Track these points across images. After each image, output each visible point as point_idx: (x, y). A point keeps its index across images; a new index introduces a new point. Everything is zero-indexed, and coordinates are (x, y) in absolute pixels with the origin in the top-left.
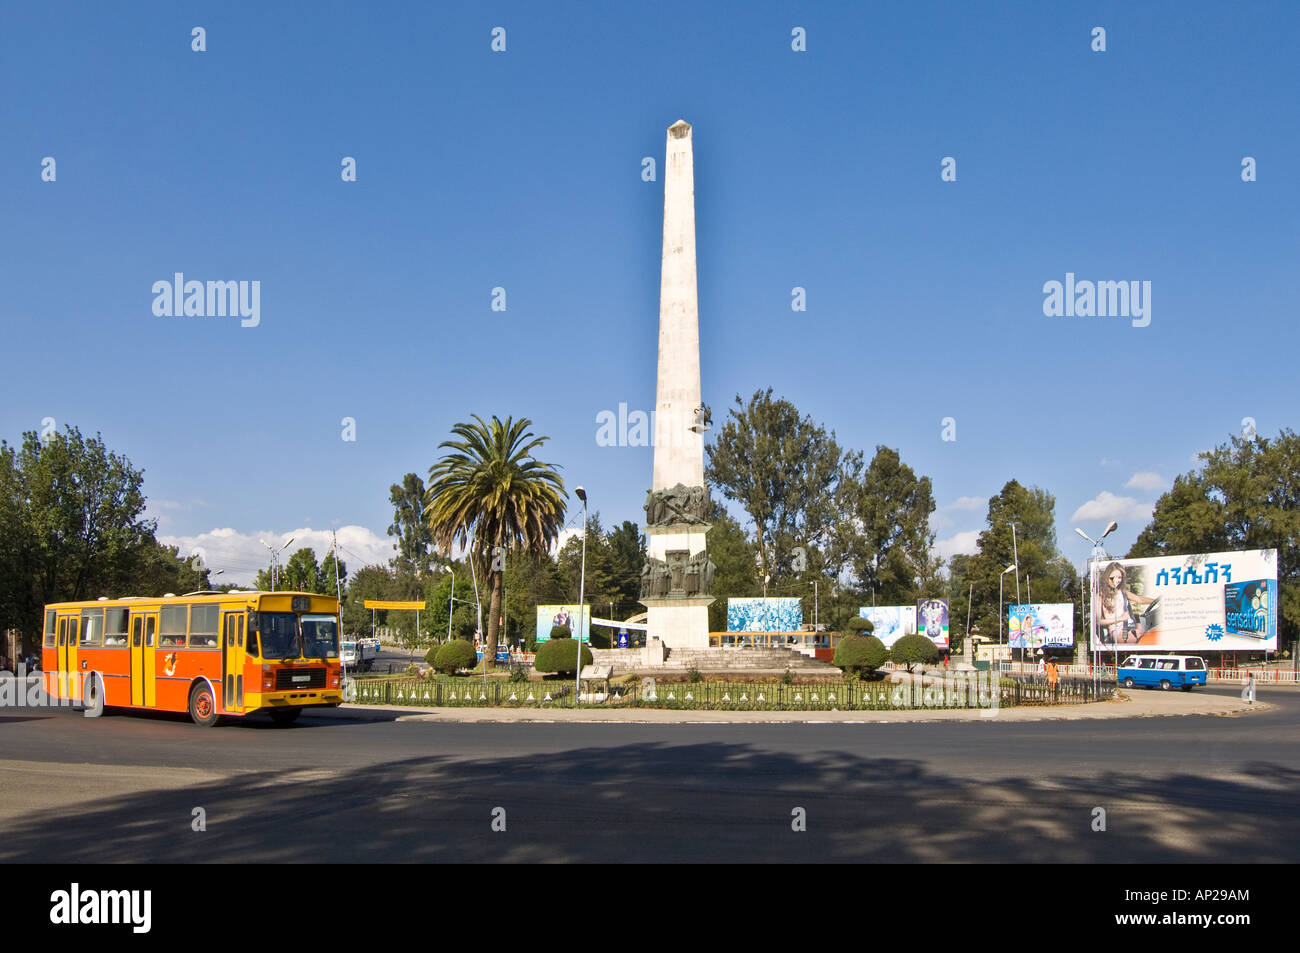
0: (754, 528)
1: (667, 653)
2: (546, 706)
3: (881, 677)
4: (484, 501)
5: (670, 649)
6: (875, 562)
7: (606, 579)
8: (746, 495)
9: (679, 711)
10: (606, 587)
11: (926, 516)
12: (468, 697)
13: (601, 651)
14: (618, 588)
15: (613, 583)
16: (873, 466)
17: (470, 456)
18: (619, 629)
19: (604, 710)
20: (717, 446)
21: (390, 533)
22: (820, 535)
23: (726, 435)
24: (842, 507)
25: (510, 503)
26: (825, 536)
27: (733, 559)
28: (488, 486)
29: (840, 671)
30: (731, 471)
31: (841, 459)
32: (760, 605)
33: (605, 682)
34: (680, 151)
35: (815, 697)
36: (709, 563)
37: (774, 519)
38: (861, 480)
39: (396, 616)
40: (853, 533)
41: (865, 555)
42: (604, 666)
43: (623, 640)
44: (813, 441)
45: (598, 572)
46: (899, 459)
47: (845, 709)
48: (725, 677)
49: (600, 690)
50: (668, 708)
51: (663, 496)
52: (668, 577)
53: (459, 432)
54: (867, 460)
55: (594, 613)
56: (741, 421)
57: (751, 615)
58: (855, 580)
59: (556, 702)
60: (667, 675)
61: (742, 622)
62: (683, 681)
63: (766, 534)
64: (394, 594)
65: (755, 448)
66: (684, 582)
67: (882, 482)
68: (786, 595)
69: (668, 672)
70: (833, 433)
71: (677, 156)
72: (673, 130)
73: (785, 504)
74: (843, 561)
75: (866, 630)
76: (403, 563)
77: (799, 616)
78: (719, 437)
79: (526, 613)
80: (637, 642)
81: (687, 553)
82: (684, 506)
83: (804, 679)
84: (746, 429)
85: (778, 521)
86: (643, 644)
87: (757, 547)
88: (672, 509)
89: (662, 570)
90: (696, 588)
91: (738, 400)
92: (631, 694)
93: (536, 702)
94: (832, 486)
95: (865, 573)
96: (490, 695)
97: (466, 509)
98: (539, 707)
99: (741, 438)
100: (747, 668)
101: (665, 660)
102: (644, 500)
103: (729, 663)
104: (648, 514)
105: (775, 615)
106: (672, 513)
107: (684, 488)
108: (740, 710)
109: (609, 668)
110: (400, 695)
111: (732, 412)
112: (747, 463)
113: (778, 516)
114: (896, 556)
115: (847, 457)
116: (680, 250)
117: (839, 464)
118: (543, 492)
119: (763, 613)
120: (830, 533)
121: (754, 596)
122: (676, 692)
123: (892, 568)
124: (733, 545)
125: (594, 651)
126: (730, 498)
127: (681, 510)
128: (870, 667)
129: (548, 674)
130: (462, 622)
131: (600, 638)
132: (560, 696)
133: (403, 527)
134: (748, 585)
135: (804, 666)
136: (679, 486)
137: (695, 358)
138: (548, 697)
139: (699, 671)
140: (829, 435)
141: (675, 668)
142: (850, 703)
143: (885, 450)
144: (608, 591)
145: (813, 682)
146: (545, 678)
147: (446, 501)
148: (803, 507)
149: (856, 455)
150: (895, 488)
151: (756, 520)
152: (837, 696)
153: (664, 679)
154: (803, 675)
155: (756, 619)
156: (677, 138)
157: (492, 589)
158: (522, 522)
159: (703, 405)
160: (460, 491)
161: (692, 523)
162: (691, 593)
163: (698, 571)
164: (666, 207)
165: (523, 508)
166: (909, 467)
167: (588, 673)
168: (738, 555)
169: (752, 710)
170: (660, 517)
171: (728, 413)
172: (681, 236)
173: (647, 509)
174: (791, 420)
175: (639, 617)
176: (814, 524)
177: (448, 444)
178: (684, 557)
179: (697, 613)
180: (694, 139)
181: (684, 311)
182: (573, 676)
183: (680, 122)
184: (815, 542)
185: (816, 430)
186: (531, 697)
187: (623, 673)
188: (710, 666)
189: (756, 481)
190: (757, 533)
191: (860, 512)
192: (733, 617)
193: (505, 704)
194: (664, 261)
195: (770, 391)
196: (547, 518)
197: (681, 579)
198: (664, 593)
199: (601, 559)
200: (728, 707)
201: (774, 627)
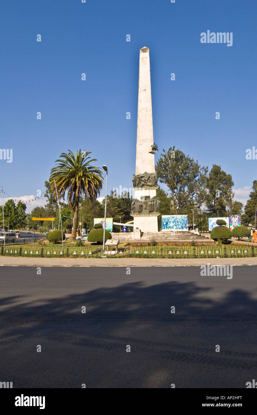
0: (170, 192)
1: (142, 234)
2: (89, 257)
3: (230, 242)
4: (72, 180)
5: (143, 233)
6: (213, 203)
7: (119, 210)
8: (167, 181)
9: (149, 259)
10: (118, 212)
11: (231, 187)
12: (55, 253)
13: (115, 233)
14: (123, 213)
15: (121, 211)
16: (212, 171)
17: (67, 165)
18: (123, 226)
19: (115, 259)
20: (157, 166)
21: (45, 196)
22: (193, 194)
23: (160, 162)
24: (201, 185)
25: (82, 181)
26: (195, 195)
27: (163, 202)
28: (73, 175)
29: (213, 241)
30: (162, 173)
31: (200, 169)
32: (173, 217)
33: (116, 247)
34: (145, 58)
35: (210, 252)
36: (158, 201)
37: (177, 189)
38: (208, 175)
39: (46, 223)
40: (206, 193)
41: (210, 200)
42: (116, 240)
43: (125, 230)
44: (190, 163)
45: (116, 207)
46: (221, 169)
47: (223, 257)
48: (167, 243)
49: (114, 250)
50: (144, 258)
51: (140, 176)
52: (141, 206)
53: (62, 156)
54: (210, 170)
55: (114, 221)
56: (165, 157)
57: (170, 221)
58: (206, 209)
59: (94, 255)
60: (142, 243)
61: (167, 223)
62: (149, 245)
63: (174, 194)
64: (46, 215)
65: (170, 166)
66: (148, 208)
67: (215, 176)
68: (183, 214)
69: (142, 241)
70: (197, 161)
71: (144, 58)
72: (142, 50)
73: (181, 184)
74: (202, 202)
75: (223, 224)
76: (49, 206)
77: (187, 221)
78: (158, 163)
79: (91, 221)
80: (129, 231)
81: (149, 197)
82: (148, 180)
83: (199, 244)
84: (167, 160)
85: (178, 190)
86: (132, 231)
87: (172, 198)
88: (143, 181)
89: (139, 203)
90: (153, 210)
91: (164, 150)
92: (127, 251)
93: (85, 255)
94: (197, 178)
95: (210, 206)
96: (65, 253)
97: (65, 182)
98: (86, 257)
99: (165, 163)
100: (174, 239)
101: (141, 237)
102: (132, 178)
103: (167, 238)
104: (134, 183)
105: (178, 221)
106: (143, 183)
107: (147, 173)
108: (176, 258)
109: (118, 240)
110: (26, 253)
111: (162, 154)
112: (167, 171)
113: (178, 188)
114: (221, 200)
115: (203, 168)
116: (145, 90)
117: (199, 171)
118: (94, 177)
119: (174, 220)
120: (197, 194)
121: (171, 215)
122: (147, 250)
123: (219, 205)
124: (163, 198)
125: (112, 234)
126: (162, 183)
127: (146, 181)
128: (226, 239)
129: (93, 243)
130: (67, 224)
131: (116, 229)
132: (96, 252)
133: (49, 195)
134: (168, 211)
135: (197, 238)
136: (146, 173)
137: (151, 127)
138: (90, 253)
139: (156, 241)
140: (195, 161)
141: (145, 240)
142: (225, 254)
143: (216, 166)
144: (120, 214)
145: (203, 245)
146: (92, 244)
147: (57, 180)
148: (187, 185)
149: (206, 168)
150: (219, 178)
151: (171, 190)
152: (219, 252)
153: (141, 245)
154: (199, 242)
155: (172, 222)
156: (143, 52)
157: (75, 211)
158: (86, 187)
159: (154, 144)
160: (63, 177)
161: (151, 186)
162: (151, 212)
163: (153, 203)
164: (140, 76)
165: (87, 182)
166: (224, 172)
167: (109, 242)
168: (165, 201)
169: (182, 258)
170: (138, 184)
171: (161, 155)
172: (146, 85)
173: (133, 181)
174: (182, 157)
175: (131, 222)
176: (191, 190)
177: (58, 161)
178: (148, 198)
179: (153, 219)
180: (150, 53)
181: (147, 111)
182: (102, 244)
183: (145, 47)
184: (192, 196)
185: (191, 159)
186: (82, 253)
187: (124, 242)
188: (159, 239)
189: (171, 177)
190: (171, 194)
191: (207, 186)
192: (163, 221)
193: (71, 256)
194: (139, 94)
195: (174, 147)
196: (96, 186)
197: (147, 207)
198: (140, 212)
199: (117, 203)
200: (171, 257)
201: (178, 225)
